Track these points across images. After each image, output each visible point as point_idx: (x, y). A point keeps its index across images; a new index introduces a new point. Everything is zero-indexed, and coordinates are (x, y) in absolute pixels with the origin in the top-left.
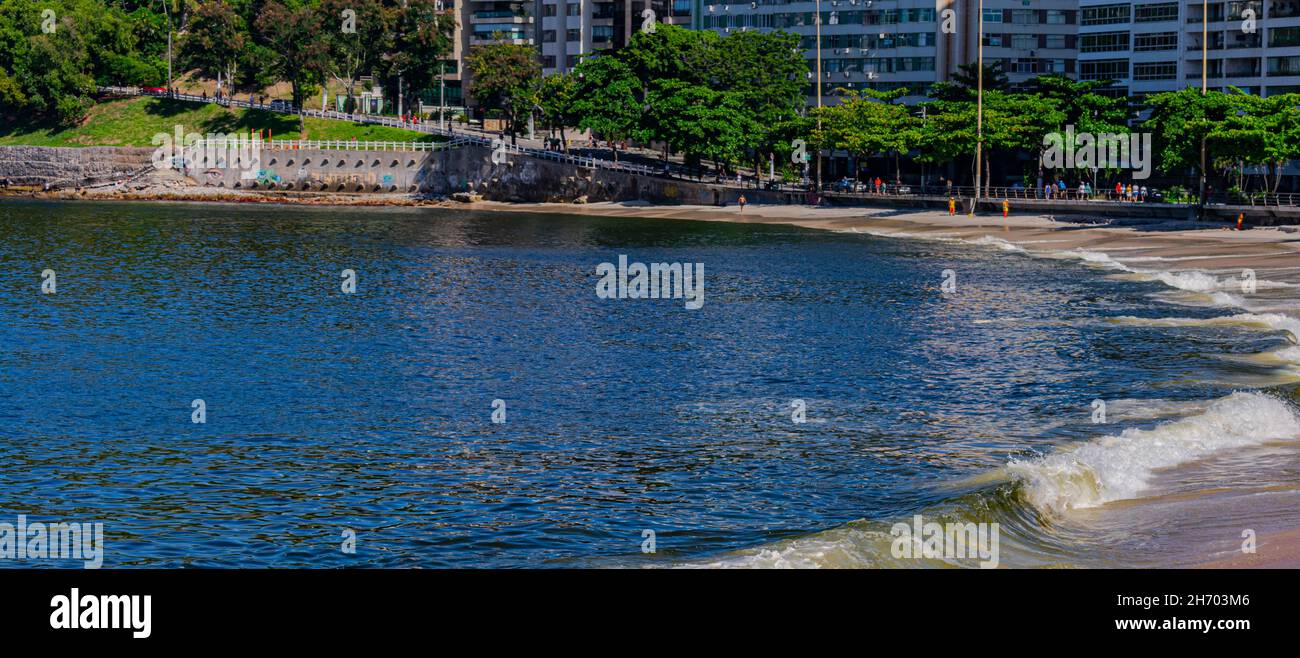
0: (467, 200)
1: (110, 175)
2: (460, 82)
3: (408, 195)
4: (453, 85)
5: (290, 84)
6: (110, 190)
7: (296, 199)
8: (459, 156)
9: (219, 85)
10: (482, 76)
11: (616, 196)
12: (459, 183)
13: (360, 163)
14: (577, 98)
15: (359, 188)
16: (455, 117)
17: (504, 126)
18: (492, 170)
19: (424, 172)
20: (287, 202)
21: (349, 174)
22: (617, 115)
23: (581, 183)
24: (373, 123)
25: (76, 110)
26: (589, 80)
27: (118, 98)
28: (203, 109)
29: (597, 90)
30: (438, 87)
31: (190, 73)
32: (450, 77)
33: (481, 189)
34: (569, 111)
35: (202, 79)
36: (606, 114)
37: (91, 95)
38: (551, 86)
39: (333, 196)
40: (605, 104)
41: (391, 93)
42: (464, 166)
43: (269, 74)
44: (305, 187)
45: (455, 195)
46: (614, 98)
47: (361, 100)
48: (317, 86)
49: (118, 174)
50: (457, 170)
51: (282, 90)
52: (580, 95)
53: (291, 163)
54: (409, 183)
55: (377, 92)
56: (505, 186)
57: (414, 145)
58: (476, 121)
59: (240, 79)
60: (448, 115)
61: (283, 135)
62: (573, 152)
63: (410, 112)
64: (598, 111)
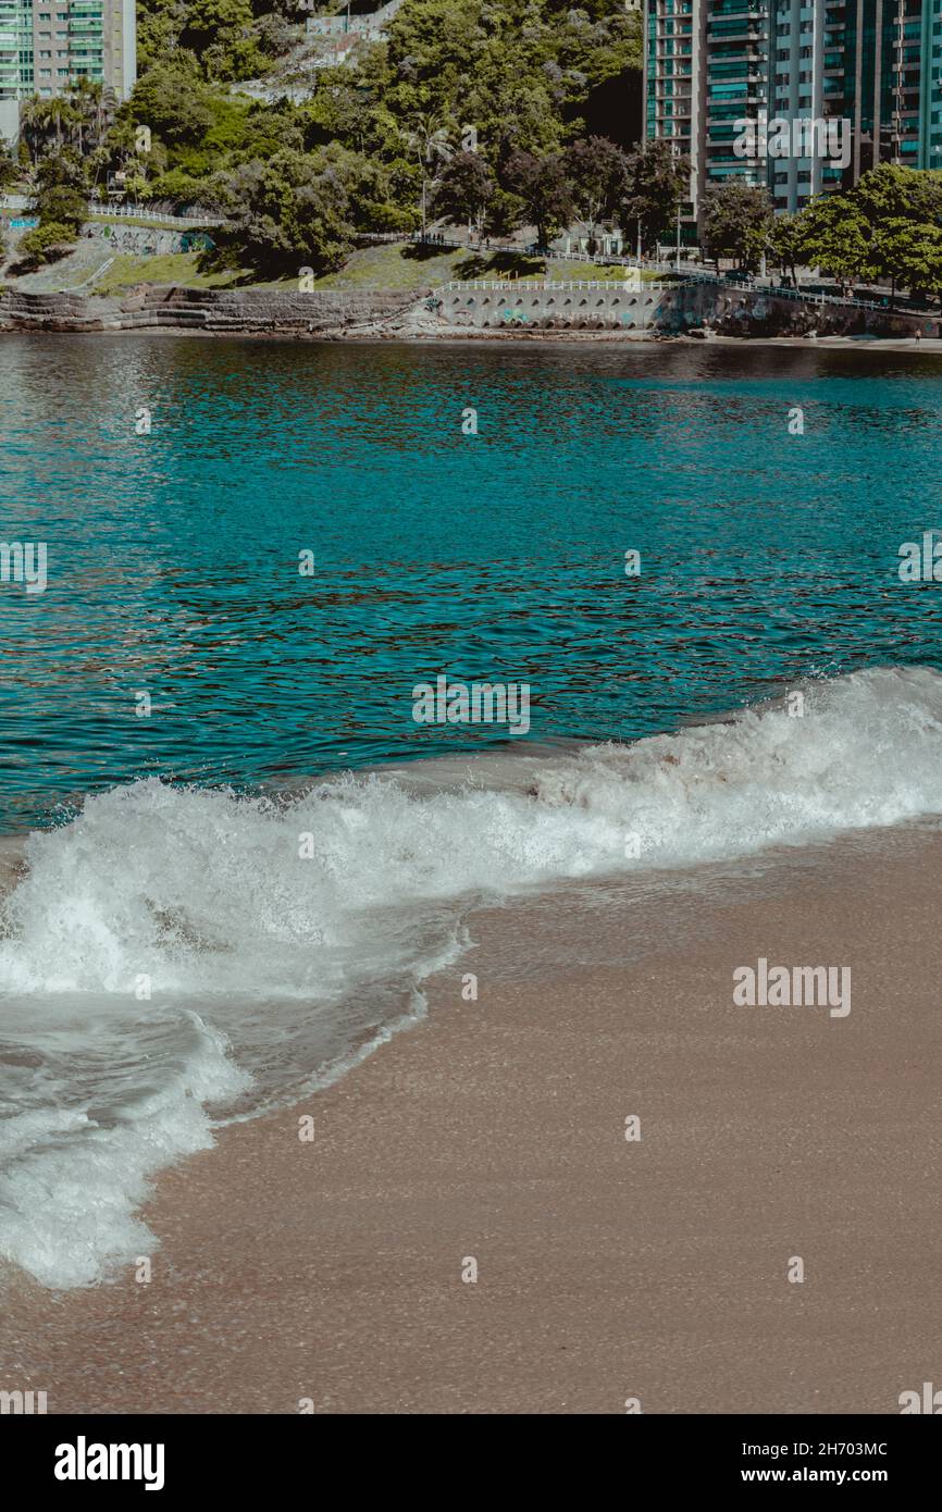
0: (701, 336)
1: (368, 316)
2: (695, 224)
3: (646, 331)
4: (690, 227)
5: (536, 227)
6: (368, 330)
7: (541, 337)
8: (694, 294)
9: (470, 231)
10: (717, 217)
11: (844, 331)
12: (695, 319)
13: (601, 302)
14: (807, 237)
15: (600, 326)
16: (691, 257)
17: (737, 266)
18: (726, 308)
19: (662, 309)
20: (532, 340)
21: (591, 313)
22: (846, 252)
23: (810, 319)
24: (613, 264)
25: (338, 255)
26: (818, 219)
27: (376, 243)
28: (454, 253)
29: (827, 230)
30: (675, 230)
31: (443, 219)
32: (686, 219)
33: (714, 326)
34: (799, 250)
35: (454, 225)
36: (835, 252)
37: (351, 241)
38: (782, 226)
39: (575, 333)
40: (834, 242)
41: (630, 237)
42: (699, 302)
43: (516, 219)
44: (550, 325)
45: (690, 331)
46: (842, 236)
47: (602, 242)
48: (561, 230)
49: (376, 315)
50: (693, 308)
51: (527, 235)
52: (810, 234)
53: (536, 302)
54: (647, 320)
55: (617, 234)
56: (737, 322)
57: (652, 284)
58: (711, 261)
59: (488, 224)
60: (684, 256)
61: (529, 277)
62: (803, 289)
63: (648, 253)
64: (828, 250)
